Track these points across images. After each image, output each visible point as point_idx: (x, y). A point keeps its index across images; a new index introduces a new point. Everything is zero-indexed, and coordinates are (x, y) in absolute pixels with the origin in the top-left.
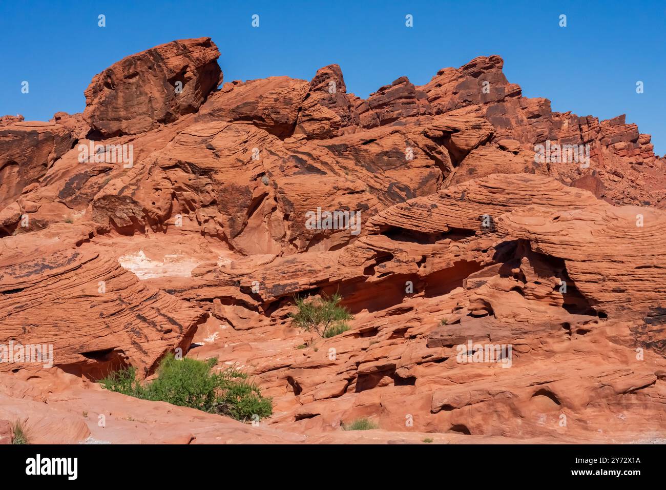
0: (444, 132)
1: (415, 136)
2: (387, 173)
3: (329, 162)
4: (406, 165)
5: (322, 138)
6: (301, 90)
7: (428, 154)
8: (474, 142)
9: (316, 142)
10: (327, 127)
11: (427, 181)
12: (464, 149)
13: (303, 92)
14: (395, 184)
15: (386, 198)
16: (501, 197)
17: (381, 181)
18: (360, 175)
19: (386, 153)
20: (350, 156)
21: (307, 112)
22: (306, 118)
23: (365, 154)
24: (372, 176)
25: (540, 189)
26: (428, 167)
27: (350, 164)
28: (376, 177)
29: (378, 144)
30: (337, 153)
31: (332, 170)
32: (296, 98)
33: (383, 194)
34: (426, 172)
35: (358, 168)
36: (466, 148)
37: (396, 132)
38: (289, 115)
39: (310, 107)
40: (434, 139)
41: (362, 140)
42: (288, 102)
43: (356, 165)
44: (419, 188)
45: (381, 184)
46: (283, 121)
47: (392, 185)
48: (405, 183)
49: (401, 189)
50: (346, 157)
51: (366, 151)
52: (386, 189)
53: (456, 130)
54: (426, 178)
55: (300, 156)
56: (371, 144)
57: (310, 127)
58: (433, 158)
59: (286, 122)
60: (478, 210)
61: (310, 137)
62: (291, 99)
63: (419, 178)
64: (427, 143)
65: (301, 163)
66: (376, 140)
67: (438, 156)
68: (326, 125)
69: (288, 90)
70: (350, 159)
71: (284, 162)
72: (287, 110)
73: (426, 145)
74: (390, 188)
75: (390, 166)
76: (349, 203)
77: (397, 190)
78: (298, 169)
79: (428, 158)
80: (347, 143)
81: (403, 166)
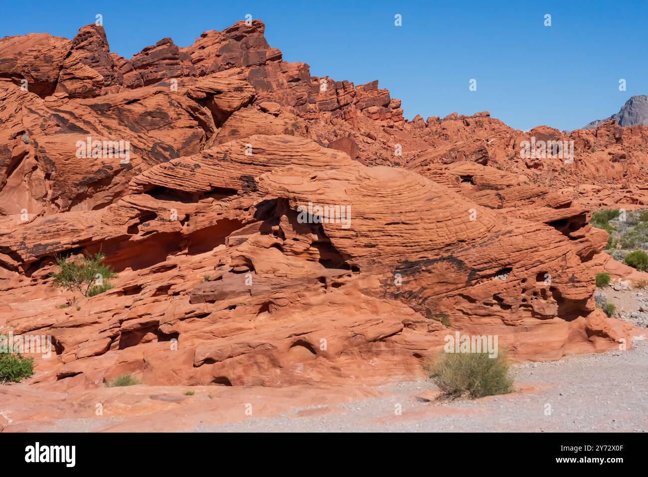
0: (207, 93)
1: (179, 97)
2: (151, 133)
3: (92, 122)
4: (170, 125)
5: (85, 97)
6: (63, 48)
7: (191, 115)
8: (236, 104)
9: (79, 100)
10: (90, 86)
11: (191, 142)
12: (226, 111)
13: (64, 50)
14: (158, 144)
15: (149, 158)
16: (261, 158)
17: (145, 142)
18: (123, 135)
19: (150, 114)
20: (114, 116)
21: (68, 71)
22: (68, 77)
23: (129, 114)
24: (136, 136)
25: (298, 150)
26: (191, 127)
27: (114, 123)
28: (139, 136)
29: (142, 104)
30: (100, 112)
31: (95, 130)
32: (56, 55)
33: (147, 154)
34: (190, 132)
35: (121, 128)
36: (229, 110)
37: (160, 92)
38: (50, 73)
39: (72, 66)
40: (198, 100)
41: (125, 100)
42: (48, 60)
43: (120, 124)
44: (183, 148)
45: (145, 144)
46: (44, 79)
47: (155, 144)
48: (169, 143)
49: (165, 149)
50: (109, 117)
51: (130, 111)
52: (150, 149)
53: (219, 92)
54: (189, 138)
55: (62, 115)
56: (136, 104)
57: (71, 86)
58: (196, 119)
59: (47, 80)
60: (240, 170)
61: (72, 96)
62: (52, 57)
63: (182, 138)
64: (191, 104)
65: (63, 122)
66: (139, 100)
67: (202, 117)
68: (89, 84)
69: (49, 48)
70: (114, 118)
71: (45, 120)
72: (47, 68)
73: (190, 106)
74: (154, 148)
75: (154, 126)
76: (113, 162)
77: (161, 150)
78: (59, 128)
79: (192, 118)
80: (111, 103)
81: (167, 126)
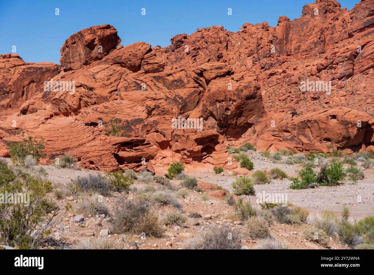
0: (201, 71)
1: (190, 72)
2: (175, 91)
3: (150, 85)
4: (184, 86)
5: (154, 73)
6: (144, 49)
7: (195, 81)
8: (213, 75)
9: (150, 74)
10: (156, 67)
11: (193, 95)
12: (208, 79)
13: (144, 50)
14: (177, 95)
15: (173, 102)
17: (172, 94)
18: (164, 91)
19: (175, 81)
20: (162, 82)
21: (146, 60)
22: (146, 63)
23: (167, 81)
24: (168, 91)
26: (194, 87)
27: (160, 85)
28: (170, 92)
29: (173, 76)
30: (157, 80)
31: (151, 88)
32: (139, 54)
33: (172, 100)
34: (193, 90)
35: (164, 87)
36: (209, 79)
37: (183, 70)
38: (136, 62)
39: (148, 58)
40: (198, 74)
41: (167, 74)
42: (135, 56)
43: (163, 86)
44: (188, 98)
45: (172, 96)
46: (133, 65)
47: (176, 96)
48: (182, 95)
49: (180, 98)
50: (160, 82)
51: (167, 79)
52: (173, 98)
53: (205, 70)
54: (192, 93)
55: (137, 81)
56: (171, 76)
57: (146, 67)
58: (198, 83)
59: (135, 65)
61: (147, 72)
62: (137, 54)
63: (188, 93)
64: (195, 76)
65: (138, 85)
66: (172, 74)
67: (201, 82)
68: (156, 66)
69: (136, 50)
70: (161, 83)
71: (129, 84)
72: (135, 59)
73: (195, 77)
74: (175, 98)
75: (177, 87)
76: (151, 105)
77: (178, 99)
78: (135, 88)
79: (195, 83)
80: (160, 75)
81: (183, 87)
